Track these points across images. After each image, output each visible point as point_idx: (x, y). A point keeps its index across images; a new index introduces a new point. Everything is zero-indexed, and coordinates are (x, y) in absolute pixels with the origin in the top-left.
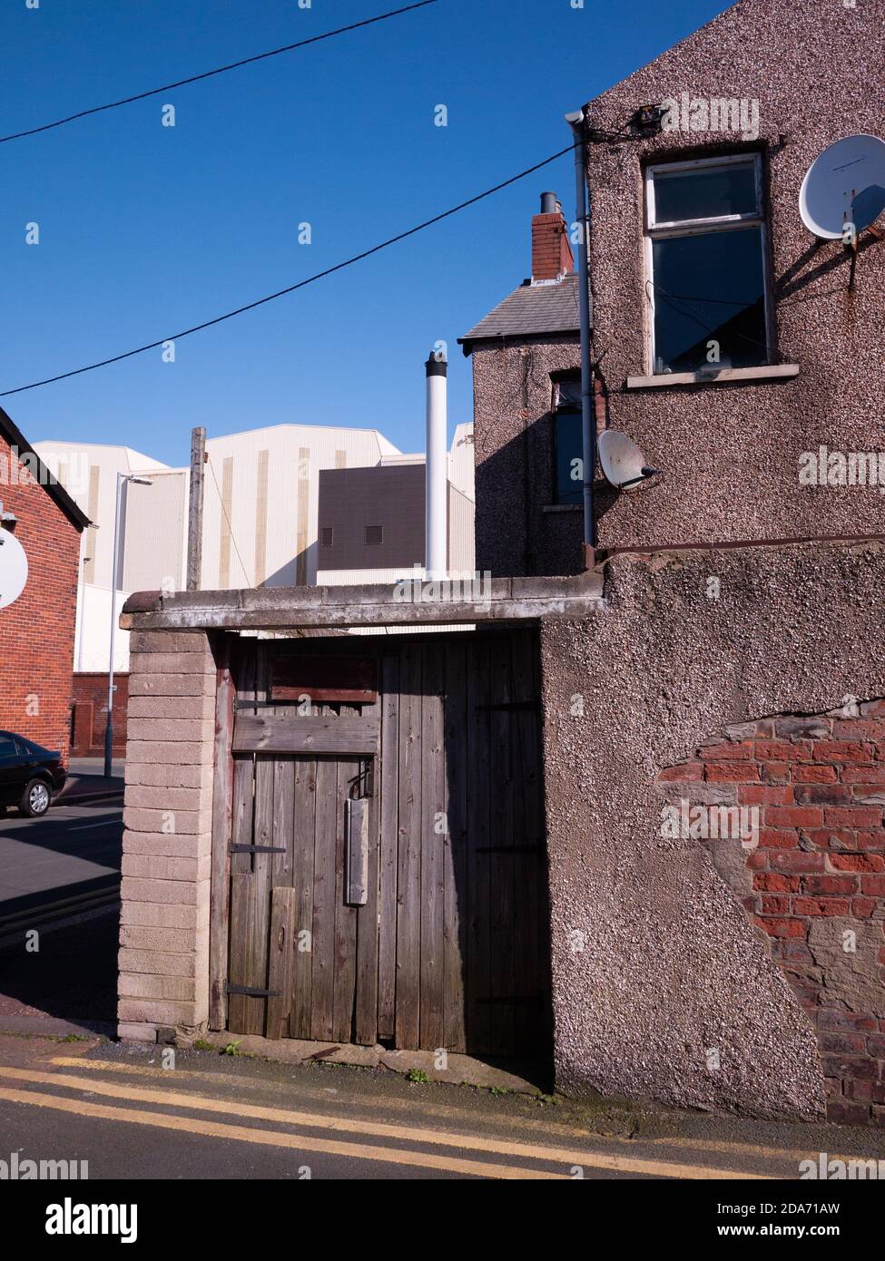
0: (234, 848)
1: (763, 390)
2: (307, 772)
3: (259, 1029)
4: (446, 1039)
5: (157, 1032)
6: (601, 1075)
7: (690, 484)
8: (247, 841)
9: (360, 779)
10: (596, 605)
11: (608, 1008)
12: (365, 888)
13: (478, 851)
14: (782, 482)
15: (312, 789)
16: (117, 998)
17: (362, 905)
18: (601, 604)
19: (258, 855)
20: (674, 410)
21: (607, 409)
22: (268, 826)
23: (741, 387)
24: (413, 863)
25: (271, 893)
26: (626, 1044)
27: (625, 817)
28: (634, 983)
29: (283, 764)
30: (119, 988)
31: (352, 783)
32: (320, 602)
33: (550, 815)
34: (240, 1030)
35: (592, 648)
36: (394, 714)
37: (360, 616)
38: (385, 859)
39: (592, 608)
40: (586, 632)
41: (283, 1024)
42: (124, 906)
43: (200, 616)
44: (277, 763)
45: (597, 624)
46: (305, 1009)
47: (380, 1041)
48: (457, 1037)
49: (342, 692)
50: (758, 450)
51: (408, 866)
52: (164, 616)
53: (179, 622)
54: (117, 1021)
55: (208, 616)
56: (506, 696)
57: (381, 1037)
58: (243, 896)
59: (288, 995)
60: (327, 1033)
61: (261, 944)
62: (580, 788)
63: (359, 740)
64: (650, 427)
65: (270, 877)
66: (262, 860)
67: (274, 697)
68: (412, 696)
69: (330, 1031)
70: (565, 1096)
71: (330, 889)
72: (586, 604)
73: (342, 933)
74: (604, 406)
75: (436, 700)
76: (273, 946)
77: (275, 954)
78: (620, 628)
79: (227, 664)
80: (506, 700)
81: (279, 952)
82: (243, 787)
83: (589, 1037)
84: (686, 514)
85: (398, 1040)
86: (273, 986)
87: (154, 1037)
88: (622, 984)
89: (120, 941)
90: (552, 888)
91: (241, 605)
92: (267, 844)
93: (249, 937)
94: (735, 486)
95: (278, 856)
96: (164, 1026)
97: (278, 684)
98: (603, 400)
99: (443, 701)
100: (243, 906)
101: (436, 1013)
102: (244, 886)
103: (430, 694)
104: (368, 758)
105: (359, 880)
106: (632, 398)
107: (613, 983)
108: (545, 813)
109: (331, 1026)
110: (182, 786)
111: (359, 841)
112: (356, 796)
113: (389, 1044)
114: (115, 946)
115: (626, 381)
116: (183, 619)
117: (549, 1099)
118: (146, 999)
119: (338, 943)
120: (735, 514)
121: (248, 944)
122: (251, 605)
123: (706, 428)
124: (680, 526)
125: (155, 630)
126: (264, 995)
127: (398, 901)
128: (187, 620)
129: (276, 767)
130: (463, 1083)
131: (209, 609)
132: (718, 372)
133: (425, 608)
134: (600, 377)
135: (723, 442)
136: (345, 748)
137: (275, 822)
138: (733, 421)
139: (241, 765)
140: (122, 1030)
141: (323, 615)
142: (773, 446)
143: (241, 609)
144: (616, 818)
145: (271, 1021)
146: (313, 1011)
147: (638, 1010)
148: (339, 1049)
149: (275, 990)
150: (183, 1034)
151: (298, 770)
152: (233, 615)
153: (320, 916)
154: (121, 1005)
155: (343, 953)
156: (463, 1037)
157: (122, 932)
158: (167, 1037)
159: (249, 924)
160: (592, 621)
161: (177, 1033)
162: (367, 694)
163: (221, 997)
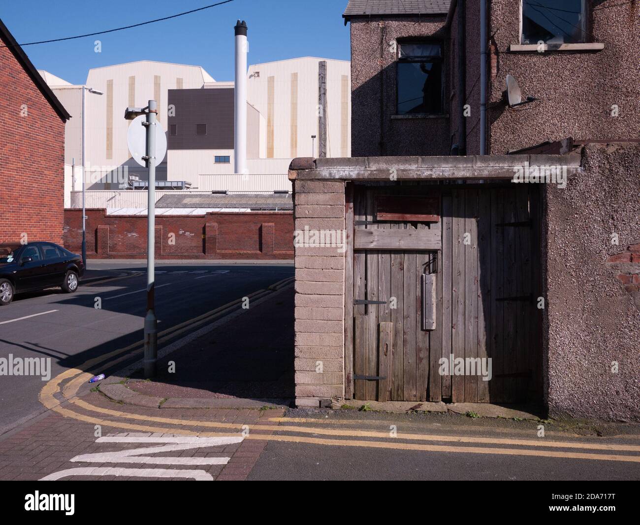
0: (356, 302)
1: (584, 56)
2: (399, 260)
3: (374, 397)
4: (478, 396)
5: (320, 402)
6: (573, 408)
7: (542, 107)
8: (363, 298)
9: (430, 264)
10: (577, 170)
11: (578, 375)
12: (435, 321)
13: (497, 300)
14: (591, 107)
15: (402, 269)
16: (295, 385)
17: (432, 330)
18: (579, 170)
19: (370, 306)
20: (535, 65)
21: (498, 62)
22: (375, 289)
23: (571, 54)
24: (461, 307)
25: (378, 326)
26: (586, 392)
27: (590, 281)
28: (591, 363)
29: (384, 256)
30: (296, 379)
31: (425, 266)
32: (417, 166)
33: (549, 280)
34: (362, 398)
35: (575, 193)
36: (449, 228)
37: (441, 174)
38: (445, 306)
39: (574, 172)
40: (572, 185)
41: (388, 393)
42: (297, 336)
43: (341, 172)
44: (380, 255)
45: (578, 181)
46: (400, 385)
47: (443, 400)
48: (485, 395)
49: (419, 216)
50: (580, 89)
51: (458, 309)
52: (317, 172)
53: (327, 176)
54: (295, 397)
55: (346, 172)
56: (513, 218)
57: (444, 397)
58: (362, 328)
59: (390, 378)
60: (413, 397)
61: (373, 352)
62: (566, 266)
63: (430, 243)
64: (521, 74)
65: (378, 317)
66: (372, 308)
67: (378, 219)
68: (460, 219)
69: (415, 396)
70: (555, 420)
71: (414, 323)
72: (571, 170)
73: (421, 345)
74: (496, 60)
75: (474, 220)
76: (381, 354)
77: (382, 357)
78: (590, 183)
79: (352, 200)
80: (513, 221)
81: (385, 356)
82: (360, 268)
83: (567, 390)
84: (539, 123)
85: (454, 399)
86: (381, 374)
87: (318, 405)
88: (585, 364)
89: (295, 354)
90: (550, 318)
91: (367, 166)
92: (375, 299)
93: (366, 350)
94: (566, 109)
95: (382, 306)
96: (324, 398)
97: (380, 211)
98: (496, 57)
99: (477, 222)
100: (362, 333)
101: (474, 383)
102: (362, 323)
103: (470, 217)
104: (435, 252)
105: (431, 316)
106: (512, 57)
107: (581, 363)
108: (547, 279)
109: (415, 393)
110: (332, 268)
111: (431, 296)
112: (427, 272)
113: (448, 400)
114: (293, 357)
115: (510, 47)
116: (330, 174)
117: (546, 421)
118: (313, 384)
119: (418, 350)
120: (566, 124)
121: (366, 353)
122: (374, 167)
123: (552, 76)
124: (536, 129)
125: (312, 180)
126: (376, 380)
127: (452, 327)
128: (333, 175)
129: (380, 257)
130: (498, 417)
131: (347, 168)
132: (561, 45)
133: (480, 170)
134: (494, 43)
135: (561, 84)
136: (422, 246)
137: (380, 288)
138: (567, 73)
139: (358, 257)
140: (298, 402)
141: (419, 173)
142: (587, 87)
143: (368, 169)
144: (585, 281)
145: (381, 393)
146: (405, 386)
147: (593, 376)
148: (422, 404)
149: (383, 376)
150: (336, 402)
151: (393, 259)
152: (363, 172)
153: (408, 337)
154: (298, 389)
155: (421, 355)
156: (488, 395)
157: (296, 350)
158: (326, 404)
159: (366, 342)
160: (575, 179)
161: (333, 401)
162: (435, 217)
163: (352, 381)
